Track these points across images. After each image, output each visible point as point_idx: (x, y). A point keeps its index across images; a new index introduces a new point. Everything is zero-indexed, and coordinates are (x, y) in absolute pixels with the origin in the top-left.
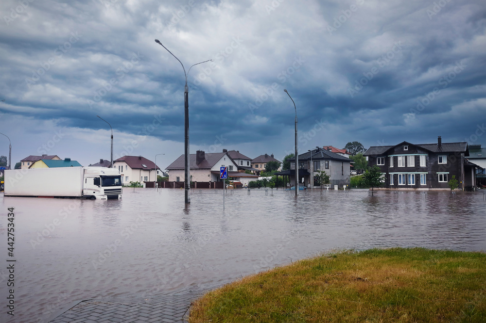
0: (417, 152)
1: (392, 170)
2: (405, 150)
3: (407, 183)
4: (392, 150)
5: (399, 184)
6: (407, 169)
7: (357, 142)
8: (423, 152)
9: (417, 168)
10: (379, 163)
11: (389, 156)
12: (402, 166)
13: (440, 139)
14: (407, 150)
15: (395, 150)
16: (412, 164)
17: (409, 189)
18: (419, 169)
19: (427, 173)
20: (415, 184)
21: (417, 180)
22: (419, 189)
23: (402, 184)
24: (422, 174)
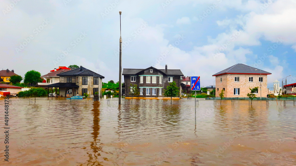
0: (158, 74)
1: (142, 85)
2: (151, 72)
3: (151, 94)
4: (142, 72)
5: (146, 95)
6: (151, 85)
7: (76, 66)
8: (161, 74)
9: (157, 84)
10: (132, 80)
11: (139, 76)
12: (148, 83)
13: (166, 66)
14: (152, 72)
15: (145, 72)
16: (154, 82)
17: (152, 98)
18: (158, 85)
19: (162, 88)
20: (156, 95)
21: (158, 92)
22: (159, 98)
23: (148, 95)
24: (160, 88)
